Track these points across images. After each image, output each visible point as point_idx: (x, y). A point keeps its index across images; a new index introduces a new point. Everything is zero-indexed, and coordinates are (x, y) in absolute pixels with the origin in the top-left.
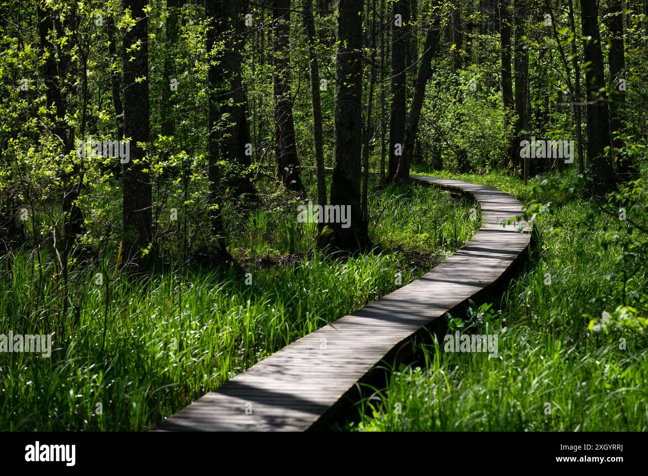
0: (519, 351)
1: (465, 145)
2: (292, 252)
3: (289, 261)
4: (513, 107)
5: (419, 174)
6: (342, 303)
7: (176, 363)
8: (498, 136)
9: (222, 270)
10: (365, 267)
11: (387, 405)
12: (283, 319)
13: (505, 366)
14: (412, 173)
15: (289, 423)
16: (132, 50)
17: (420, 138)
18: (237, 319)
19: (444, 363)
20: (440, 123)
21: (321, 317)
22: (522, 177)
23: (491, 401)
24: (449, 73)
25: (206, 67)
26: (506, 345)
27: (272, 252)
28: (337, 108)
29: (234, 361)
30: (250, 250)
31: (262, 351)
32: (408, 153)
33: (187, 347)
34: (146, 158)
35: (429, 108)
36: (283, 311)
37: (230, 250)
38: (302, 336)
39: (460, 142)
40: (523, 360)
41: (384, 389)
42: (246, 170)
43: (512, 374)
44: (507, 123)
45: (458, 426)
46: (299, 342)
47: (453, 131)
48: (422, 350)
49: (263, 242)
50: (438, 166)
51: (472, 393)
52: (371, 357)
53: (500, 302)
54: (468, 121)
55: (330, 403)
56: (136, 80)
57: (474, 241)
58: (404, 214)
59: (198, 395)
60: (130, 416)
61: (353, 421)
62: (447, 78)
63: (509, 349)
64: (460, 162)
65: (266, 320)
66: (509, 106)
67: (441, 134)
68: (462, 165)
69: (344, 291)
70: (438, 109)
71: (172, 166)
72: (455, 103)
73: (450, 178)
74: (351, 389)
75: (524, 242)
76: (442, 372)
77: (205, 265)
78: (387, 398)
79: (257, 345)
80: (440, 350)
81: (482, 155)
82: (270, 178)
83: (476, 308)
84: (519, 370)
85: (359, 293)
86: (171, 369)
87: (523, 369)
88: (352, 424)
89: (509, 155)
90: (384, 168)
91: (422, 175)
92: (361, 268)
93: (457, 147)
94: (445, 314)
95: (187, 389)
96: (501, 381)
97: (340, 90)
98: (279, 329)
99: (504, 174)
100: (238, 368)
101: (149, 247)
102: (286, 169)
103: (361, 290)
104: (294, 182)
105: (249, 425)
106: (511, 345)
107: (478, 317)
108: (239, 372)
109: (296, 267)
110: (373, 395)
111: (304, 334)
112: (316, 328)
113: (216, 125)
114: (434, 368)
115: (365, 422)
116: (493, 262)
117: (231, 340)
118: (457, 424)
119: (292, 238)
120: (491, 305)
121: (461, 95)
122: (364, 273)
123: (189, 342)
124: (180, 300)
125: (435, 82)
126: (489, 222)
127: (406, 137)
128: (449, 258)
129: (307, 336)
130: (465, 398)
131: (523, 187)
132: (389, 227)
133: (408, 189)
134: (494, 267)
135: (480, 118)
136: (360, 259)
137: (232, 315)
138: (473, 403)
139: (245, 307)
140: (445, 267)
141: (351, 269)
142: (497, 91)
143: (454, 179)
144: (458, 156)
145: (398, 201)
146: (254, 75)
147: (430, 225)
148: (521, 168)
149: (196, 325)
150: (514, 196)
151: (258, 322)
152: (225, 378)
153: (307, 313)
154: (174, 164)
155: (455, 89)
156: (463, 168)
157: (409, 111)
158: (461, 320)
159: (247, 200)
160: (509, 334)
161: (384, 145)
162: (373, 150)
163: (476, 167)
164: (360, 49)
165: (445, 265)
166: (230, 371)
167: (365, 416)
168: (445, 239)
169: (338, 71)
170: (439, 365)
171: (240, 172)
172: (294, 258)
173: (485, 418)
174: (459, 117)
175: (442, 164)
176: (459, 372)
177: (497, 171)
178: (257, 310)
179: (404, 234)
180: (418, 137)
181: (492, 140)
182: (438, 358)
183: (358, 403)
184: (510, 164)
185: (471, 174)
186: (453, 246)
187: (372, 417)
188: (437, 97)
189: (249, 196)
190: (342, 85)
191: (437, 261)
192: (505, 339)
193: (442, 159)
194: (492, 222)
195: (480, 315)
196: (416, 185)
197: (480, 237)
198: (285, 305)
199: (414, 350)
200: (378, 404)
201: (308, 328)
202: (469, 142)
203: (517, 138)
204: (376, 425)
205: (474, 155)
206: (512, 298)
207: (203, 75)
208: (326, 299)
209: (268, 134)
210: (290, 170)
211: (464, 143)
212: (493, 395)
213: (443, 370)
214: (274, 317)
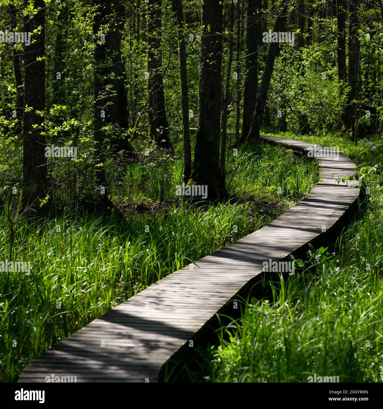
0: (350, 288)
1: (306, 111)
2: (162, 200)
3: (160, 208)
4: (346, 79)
5: (268, 135)
6: (204, 245)
7: (68, 294)
8: (333, 104)
9: (105, 215)
10: (223, 214)
11: (242, 331)
12: (155, 258)
13: (338, 301)
14: (262, 134)
15: (162, 346)
16: (34, 34)
17: (269, 105)
18: (117, 257)
19: (288, 297)
20: (285, 92)
21: (187, 256)
22: (353, 139)
23: (327, 330)
24: (293, 51)
25: (93, 46)
26: (340, 283)
27: (146, 199)
28: (200, 80)
29: (115, 292)
30: (127, 198)
31: (138, 284)
32: (259, 118)
33: (77, 280)
34: (44, 124)
35: (276, 80)
36: (155, 251)
37: (111, 198)
38: (171, 273)
39: (301, 108)
40: (353, 296)
41: (240, 319)
42: (125, 133)
43: (344, 308)
44: (341, 93)
45: (300, 351)
46: (169, 277)
47: (297, 99)
48: (270, 286)
49: (138, 191)
50: (283, 127)
51: (311, 324)
52: (228, 291)
53: (334, 246)
54: (309, 91)
55: (195, 329)
56: (37, 59)
57: (312, 193)
58: (254, 169)
59: (86, 322)
60: (31, 338)
61: (213, 345)
62: (291, 55)
63: (342, 286)
64: (301, 125)
65: (142, 258)
66: (343, 79)
67: (285, 102)
68: (303, 128)
69: (206, 235)
70: (283, 80)
71: (65, 130)
72: (298, 76)
73: (293, 139)
74: (212, 318)
75: (354, 195)
76: (287, 305)
77: (91, 211)
78: (241, 325)
79: (134, 278)
80: (285, 286)
81: (319, 120)
82: (144, 138)
83: (314, 251)
84: (350, 305)
85: (218, 236)
86: (64, 298)
87: (353, 304)
88: (212, 347)
89: (342, 120)
90: (238, 130)
91: (270, 136)
92: (220, 215)
93: (299, 112)
94: (289, 255)
95: (77, 315)
96: (335, 314)
97: (203, 65)
98: (152, 266)
99: (337, 136)
100: (119, 298)
101: (47, 198)
102: (158, 130)
103: (219, 234)
104: (164, 141)
105: (129, 347)
106: (343, 283)
107: (316, 258)
108: (120, 302)
109: (165, 213)
110: (230, 324)
111: (173, 270)
112: (182, 266)
113: (101, 94)
114: (280, 301)
115: (224, 346)
116: (329, 212)
117: (113, 275)
118: (299, 349)
119: (162, 189)
120: (327, 248)
121: (303, 69)
122: (222, 219)
123: (79, 276)
124: (71, 241)
125: (282, 58)
126: (326, 177)
127: (257, 104)
128: (292, 208)
129: (176, 272)
130: (305, 328)
131: (354, 148)
132: (242, 180)
133: (259, 147)
134: (329, 216)
135: (318, 89)
136: (219, 207)
137: (113, 255)
138: (313, 333)
139: (124, 247)
140: (288, 215)
141: (211, 215)
142: (333, 66)
143: (297, 140)
144: (300, 120)
145: (250, 158)
146: (131, 50)
147: (276, 179)
148: (352, 131)
149: (84, 261)
150: (346, 154)
151: (135, 260)
152: (108, 307)
153: (176, 253)
154: (67, 129)
155: (298, 64)
156: (304, 130)
157: (260, 81)
158: (302, 261)
159: (125, 157)
160: (341, 274)
161: (238, 110)
162: (229, 114)
163: (314, 129)
164: (221, 33)
165: (289, 213)
166: (112, 301)
167: (224, 341)
168: (289, 191)
169: (202, 50)
170: (284, 299)
171: (120, 134)
172: (164, 205)
173: (322, 344)
174: (301, 87)
175: (286, 127)
176: (301, 305)
177: (332, 133)
178: (135, 249)
179: (255, 187)
180: (267, 104)
181: (329, 107)
182: (283, 293)
183: (218, 330)
184: (343, 127)
185: (310, 135)
186: (295, 197)
187: (229, 341)
188: (283, 70)
189: (128, 154)
190: (206, 62)
191: (282, 210)
192: (338, 278)
193: (286, 122)
194: (328, 177)
195: (318, 256)
196: (265, 144)
197: (317, 190)
198: (157, 246)
199: (264, 286)
200: (234, 331)
201: (176, 266)
202: (309, 108)
203: (349, 106)
204: (233, 348)
205: (313, 119)
206: (344, 243)
207: (91, 53)
208: (191, 241)
209: (142, 99)
210: (161, 131)
211: (305, 109)
212: (328, 325)
213: (287, 303)
214: (148, 255)
